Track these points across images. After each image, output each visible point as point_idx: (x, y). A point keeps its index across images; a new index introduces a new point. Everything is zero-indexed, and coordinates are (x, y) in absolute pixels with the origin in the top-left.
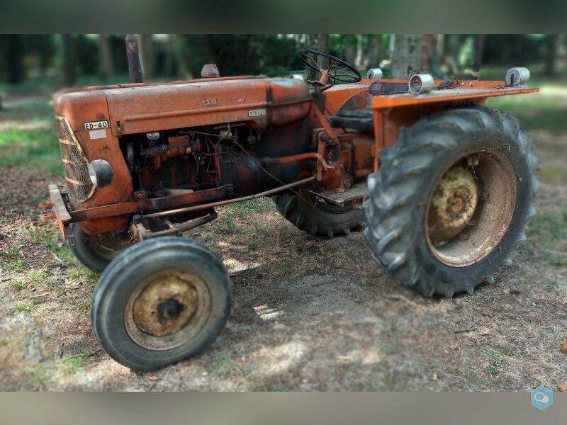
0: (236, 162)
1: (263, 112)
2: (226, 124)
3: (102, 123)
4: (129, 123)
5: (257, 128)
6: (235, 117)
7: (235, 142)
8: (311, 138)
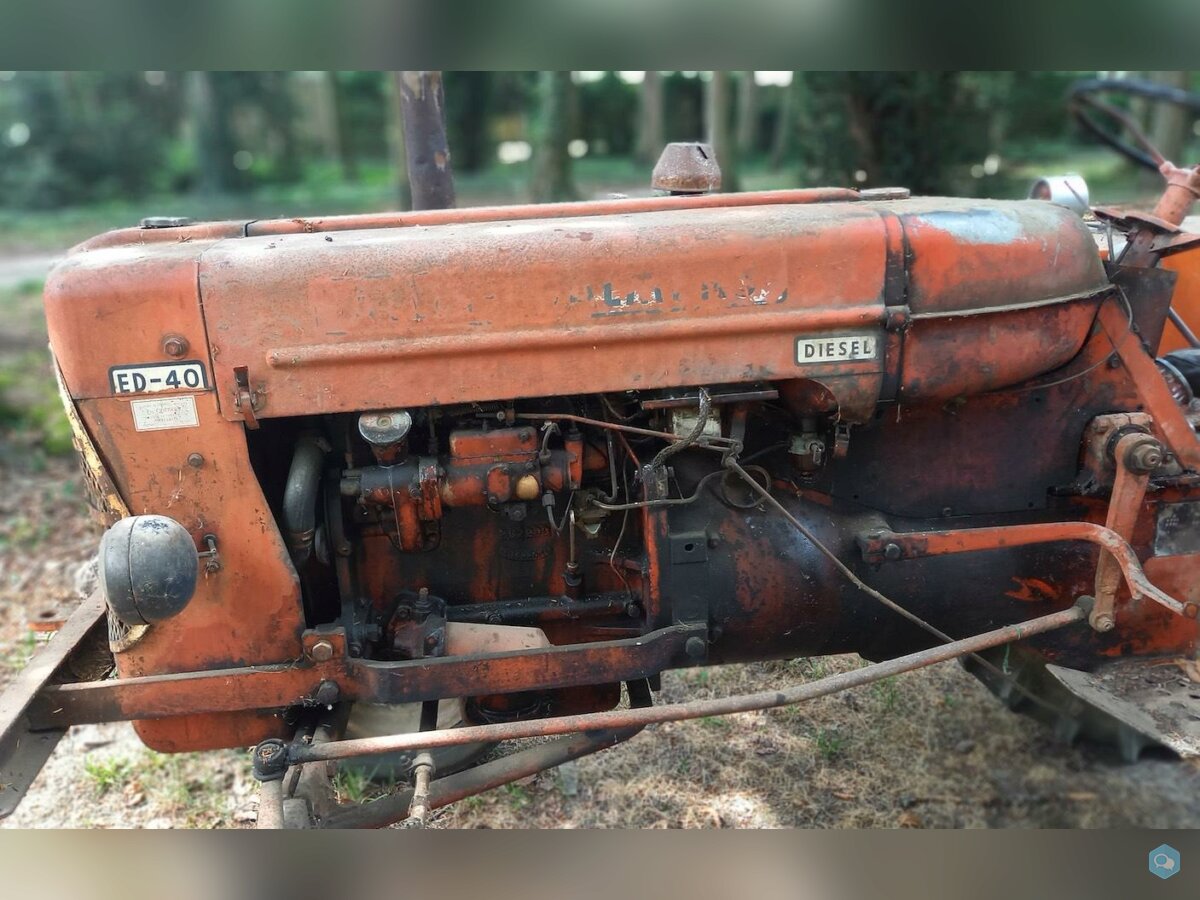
0: (732, 536)
1: (865, 347)
2: (694, 390)
3: (180, 370)
4: (287, 376)
5: (834, 411)
6: (735, 365)
7: (732, 461)
8: (1082, 449)
